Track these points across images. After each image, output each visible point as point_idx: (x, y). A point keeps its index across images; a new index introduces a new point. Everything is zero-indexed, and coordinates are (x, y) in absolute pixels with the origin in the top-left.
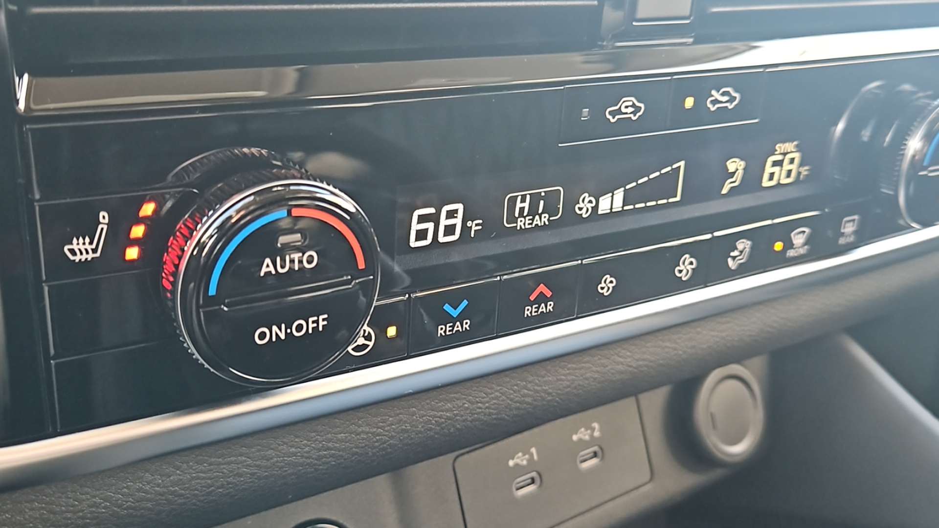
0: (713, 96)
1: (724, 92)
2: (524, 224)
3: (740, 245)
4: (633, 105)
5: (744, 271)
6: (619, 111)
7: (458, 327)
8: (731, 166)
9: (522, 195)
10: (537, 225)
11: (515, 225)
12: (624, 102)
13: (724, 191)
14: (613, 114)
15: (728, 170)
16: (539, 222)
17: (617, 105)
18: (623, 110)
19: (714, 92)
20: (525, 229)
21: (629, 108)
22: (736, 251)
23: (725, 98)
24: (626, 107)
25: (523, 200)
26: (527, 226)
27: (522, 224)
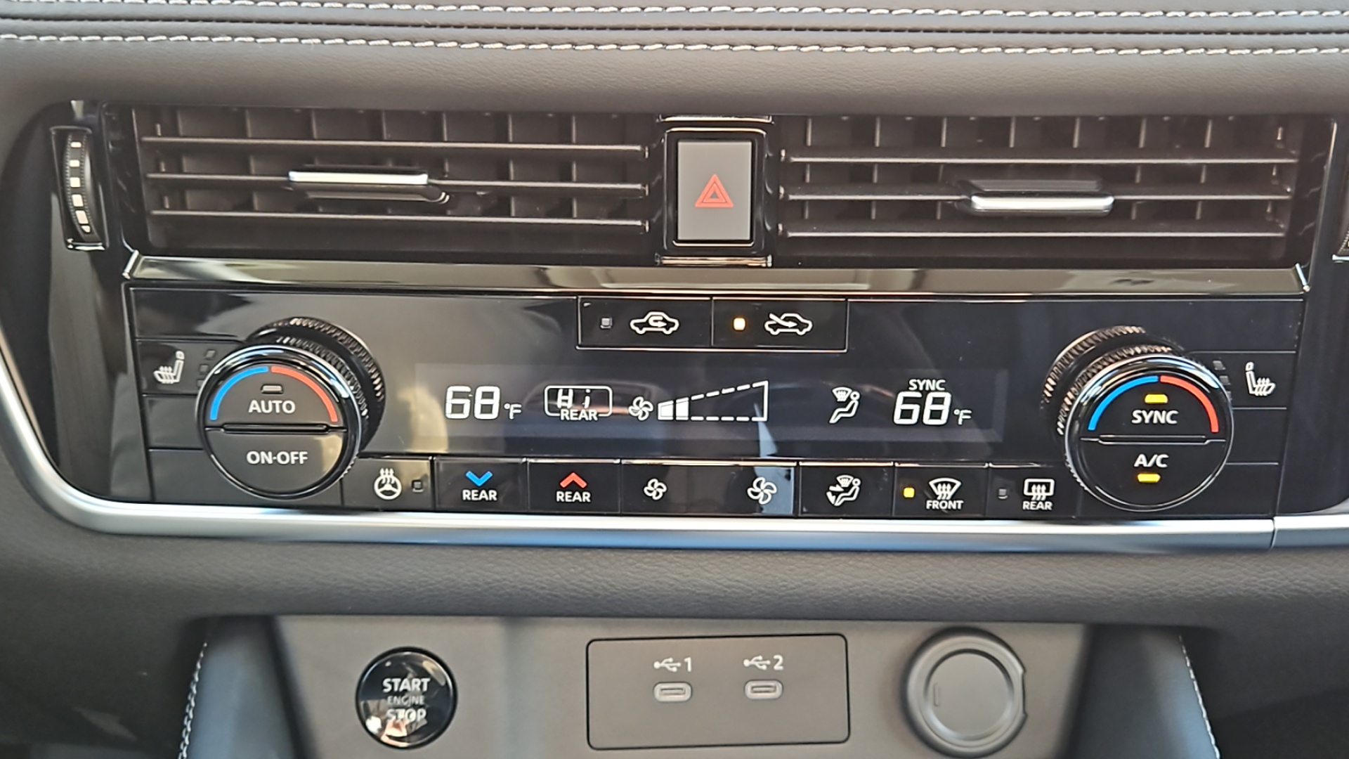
0: (771, 320)
1: (786, 317)
2: (569, 415)
3: (844, 481)
4: (664, 320)
5: (846, 512)
6: (647, 324)
7: (483, 495)
8: (841, 394)
9: (564, 389)
10: (583, 419)
11: (558, 415)
12: (652, 316)
13: (833, 420)
14: (640, 326)
15: (836, 399)
16: (586, 416)
17: (643, 318)
18: (651, 323)
19: (772, 316)
20: (570, 420)
21: (659, 322)
22: (838, 486)
23: (791, 324)
24: (656, 321)
25: (566, 393)
26: (572, 418)
27: (566, 415)
